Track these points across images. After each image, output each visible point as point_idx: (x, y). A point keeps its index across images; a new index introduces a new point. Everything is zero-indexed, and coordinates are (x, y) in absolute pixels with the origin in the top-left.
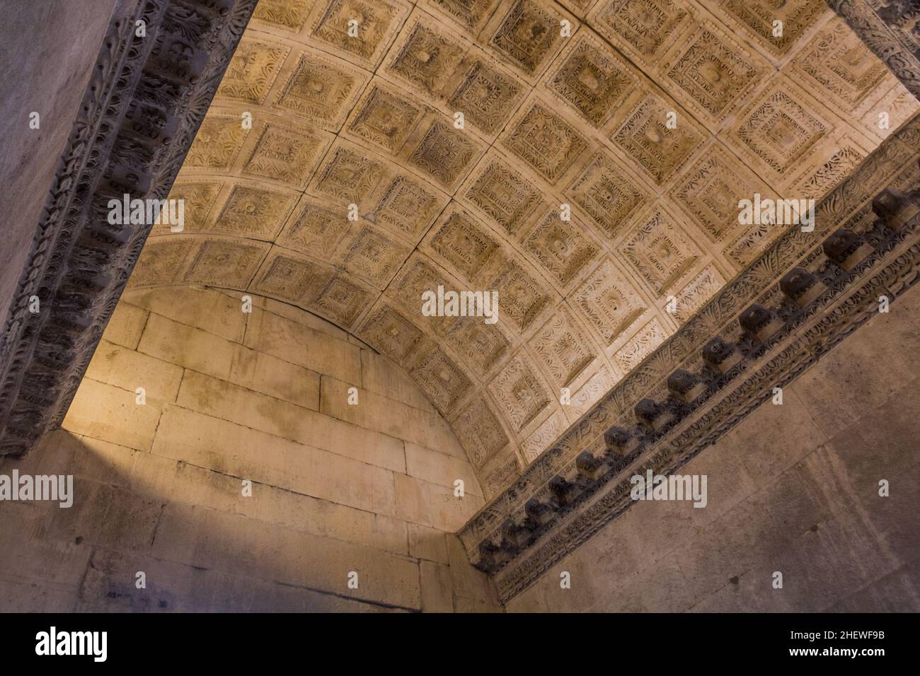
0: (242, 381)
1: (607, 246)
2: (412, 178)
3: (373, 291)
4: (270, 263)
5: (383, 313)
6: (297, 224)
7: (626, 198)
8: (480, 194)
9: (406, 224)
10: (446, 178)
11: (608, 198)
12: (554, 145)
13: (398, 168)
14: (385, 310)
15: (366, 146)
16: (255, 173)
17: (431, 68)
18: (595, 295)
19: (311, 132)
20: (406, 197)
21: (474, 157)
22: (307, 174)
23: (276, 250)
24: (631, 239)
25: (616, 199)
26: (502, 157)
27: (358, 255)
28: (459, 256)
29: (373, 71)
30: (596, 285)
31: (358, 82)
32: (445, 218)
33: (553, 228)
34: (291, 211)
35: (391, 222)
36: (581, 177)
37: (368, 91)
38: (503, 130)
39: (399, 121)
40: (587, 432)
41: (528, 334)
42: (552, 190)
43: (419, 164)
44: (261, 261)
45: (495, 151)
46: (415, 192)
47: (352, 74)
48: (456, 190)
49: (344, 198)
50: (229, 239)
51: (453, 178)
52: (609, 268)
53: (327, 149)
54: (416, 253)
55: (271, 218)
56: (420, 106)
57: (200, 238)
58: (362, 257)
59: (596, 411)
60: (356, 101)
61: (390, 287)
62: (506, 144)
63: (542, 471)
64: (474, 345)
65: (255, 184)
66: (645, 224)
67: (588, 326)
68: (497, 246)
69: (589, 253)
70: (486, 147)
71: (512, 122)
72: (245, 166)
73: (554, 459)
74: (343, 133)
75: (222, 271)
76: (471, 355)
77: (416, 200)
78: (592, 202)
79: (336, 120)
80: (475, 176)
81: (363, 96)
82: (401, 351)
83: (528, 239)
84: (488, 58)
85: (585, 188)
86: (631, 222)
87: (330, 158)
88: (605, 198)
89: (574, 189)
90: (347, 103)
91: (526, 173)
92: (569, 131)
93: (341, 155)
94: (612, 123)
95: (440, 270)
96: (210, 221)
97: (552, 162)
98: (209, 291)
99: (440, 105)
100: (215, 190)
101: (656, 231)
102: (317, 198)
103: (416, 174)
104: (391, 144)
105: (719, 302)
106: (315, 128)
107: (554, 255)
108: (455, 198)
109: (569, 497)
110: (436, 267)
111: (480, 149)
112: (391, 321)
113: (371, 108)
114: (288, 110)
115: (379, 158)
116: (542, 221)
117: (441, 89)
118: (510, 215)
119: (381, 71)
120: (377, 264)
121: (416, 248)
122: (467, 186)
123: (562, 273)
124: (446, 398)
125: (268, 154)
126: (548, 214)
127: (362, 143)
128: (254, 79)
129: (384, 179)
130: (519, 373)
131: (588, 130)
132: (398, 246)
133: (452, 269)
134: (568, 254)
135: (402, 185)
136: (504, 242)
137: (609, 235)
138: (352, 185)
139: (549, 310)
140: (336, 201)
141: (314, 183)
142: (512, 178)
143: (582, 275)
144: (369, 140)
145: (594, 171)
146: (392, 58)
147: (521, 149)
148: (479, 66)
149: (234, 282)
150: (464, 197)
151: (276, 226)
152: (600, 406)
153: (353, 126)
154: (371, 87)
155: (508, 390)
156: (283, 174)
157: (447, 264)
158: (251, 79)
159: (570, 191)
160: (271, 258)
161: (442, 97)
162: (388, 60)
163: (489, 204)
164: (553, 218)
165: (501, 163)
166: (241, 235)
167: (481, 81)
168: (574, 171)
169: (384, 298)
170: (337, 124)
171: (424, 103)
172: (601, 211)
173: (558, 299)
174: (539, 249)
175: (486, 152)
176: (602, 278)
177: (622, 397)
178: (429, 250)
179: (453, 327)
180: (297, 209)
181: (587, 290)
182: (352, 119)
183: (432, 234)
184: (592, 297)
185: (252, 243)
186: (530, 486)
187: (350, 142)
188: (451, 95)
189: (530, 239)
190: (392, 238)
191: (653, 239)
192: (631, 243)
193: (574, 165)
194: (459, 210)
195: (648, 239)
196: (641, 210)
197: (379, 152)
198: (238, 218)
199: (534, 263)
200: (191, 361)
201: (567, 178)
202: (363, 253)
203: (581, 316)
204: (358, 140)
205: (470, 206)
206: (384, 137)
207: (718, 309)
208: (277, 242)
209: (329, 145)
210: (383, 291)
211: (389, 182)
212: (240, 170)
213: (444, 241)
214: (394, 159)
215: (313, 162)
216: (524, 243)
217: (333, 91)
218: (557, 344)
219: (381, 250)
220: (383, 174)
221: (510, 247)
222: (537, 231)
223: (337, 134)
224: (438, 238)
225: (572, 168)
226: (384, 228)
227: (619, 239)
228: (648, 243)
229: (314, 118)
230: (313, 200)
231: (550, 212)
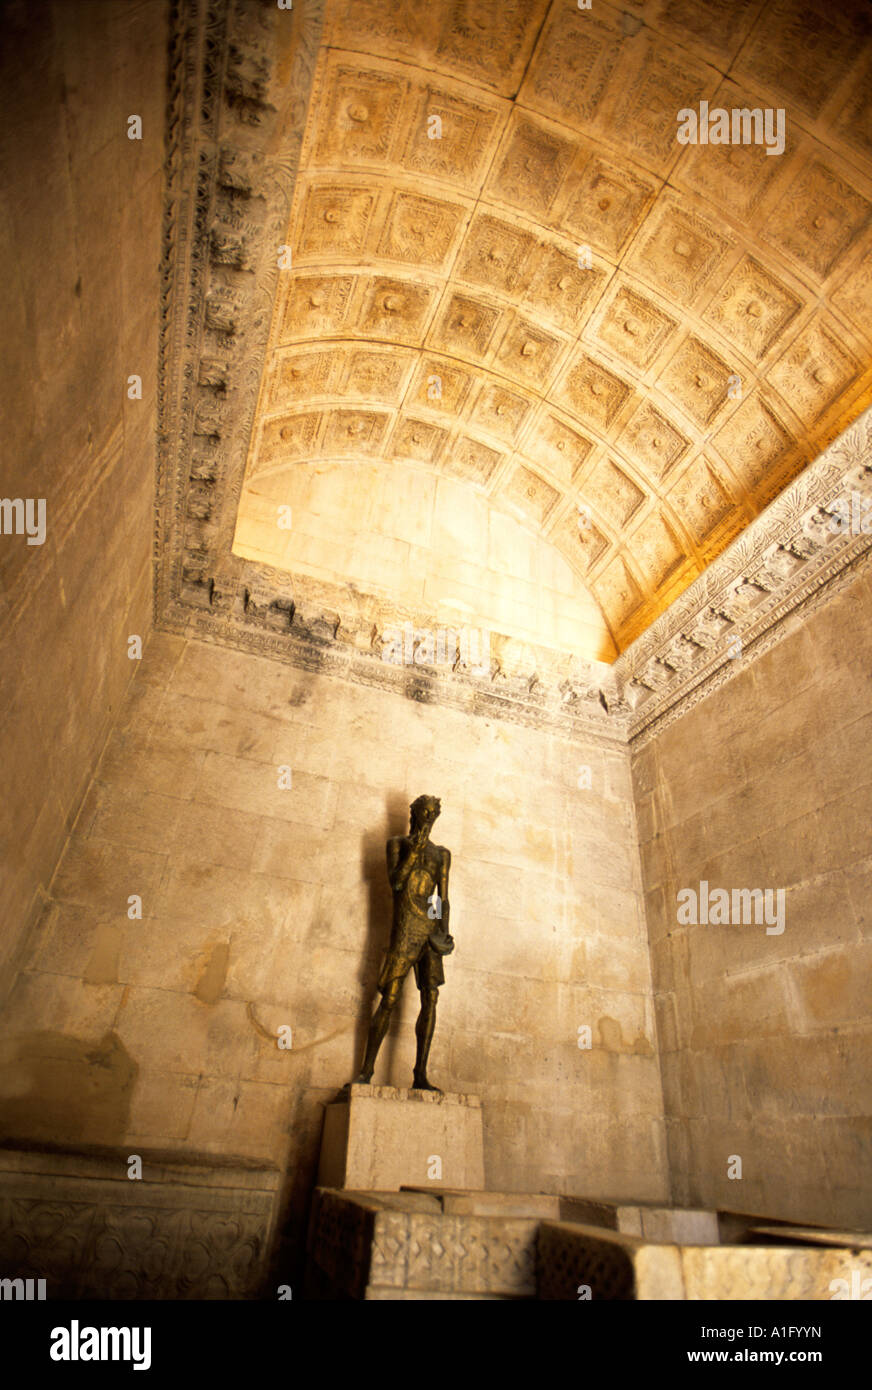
1: (310, 173)
2: (571, 119)
10: (526, 130)
11: (330, 215)
12: (406, 225)
13: (590, 133)
15: (631, 165)
17: (554, 271)
19: (697, 194)
20: (575, 76)
21: (495, 177)
26: (463, 193)
29: (618, 272)
31: (636, 257)
33: (375, 127)
36: (369, 217)
37: (626, 246)
38: (468, 224)
42: (395, 183)
43: (562, 143)
45: (472, 195)
47: (642, 267)
48: (512, 117)
51: (518, 134)
62: (461, 208)
70: (484, 197)
71: (461, 238)
79: (666, 204)
80: (489, 152)
83: (404, 95)
84: (501, 296)
89: (372, 198)
90: (650, 230)
91: (430, 186)
92: (401, 257)
94: (361, 288)
99: (543, 235)
103: (566, 129)
104: (600, 167)
107: (360, 88)
108: (509, 104)
111: (489, 191)
115: (615, 147)
117: (544, 254)
119: (611, 271)
122: (497, 131)
126: (390, 147)
127: (636, 170)
129: (610, 109)
131: (382, 269)
134: (344, 105)
135: (582, 98)
136: (432, 67)
137: (314, 187)
138: (653, 81)
140: (680, 57)
141: (709, 94)
142: (443, 165)
143: (322, 109)
144: (627, 174)
145: (355, 227)
146: (598, 285)
147: (443, 206)
148: (508, 284)
154: (623, 250)
159: (374, 194)
161: (543, 245)
167: (501, 263)
171: (562, 234)
175: (482, 189)
188: (533, 248)
189: (400, 95)
193: (381, 226)
194: (502, 85)
201: (384, 205)
205: (488, 99)
206: (607, 174)
211: (604, 105)
214: (595, 147)
222: (395, 116)
231: (388, 155)
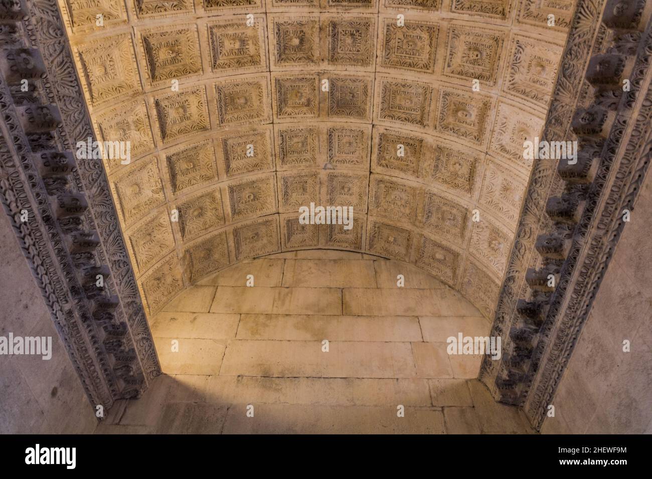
0: (282, 311)
1: (495, 93)
2: (338, 125)
3: (361, 216)
4: (284, 227)
5: (376, 229)
6: (286, 194)
7: (491, 48)
8: (390, 110)
9: (354, 159)
10: (361, 113)
11: (477, 56)
12: (419, 44)
13: (325, 124)
14: (377, 226)
15: (296, 121)
16: (236, 173)
17: (306, 46)
18: (508, 137)
19: (254, 130)
20: (344, 141)
21: (369, 88)
22: (270, 158)
23: (282, 217)
24: (508, 76)
25: (485, 54)
26: (387, 75)
27: (338, 196)
28: (402, 162)
29: (268, 70)
30: (504, 129)
31: (263, 83)
32: (376, 140)
33: (453, 105)
34: (276, 187)
35: (344, 163)
36: (448, 53)
37: (273, 85)
38: (377, 57)
39: (308, 93)
40: (524, 251)
41: (476, 194)
42: (434, 77)
43: (337, 114)
44: (278, 228)
45: (381, 75)
46: (348, 134)
47: (256, 80)
48: (371, 117)
49: (304, 162)
50: (249, 222)
51: (365, 110)
52: (505, 109)
53: (272, 135)
54: (372, 176)
55: (268, 197)
56: (312, 75)
57: (230, 229)
58: (342, 196)
59: (521, 230)
60: (270, 96)
61: (369, 208)
62: (385, 65)
63: (509, 301)
64: (447, 224)
65: (241, 180)
66: (512, 56)
67: (512, 165)
68: (421, 141)
69: (486, 107)
70: (372, 75)
71: (379, 47)
72: (227, 172)
73: (512, 286)
74: (276, 121)
75: (259, 244)
76: (448, 232)
77: (352, 140)
78: (469, 68)
79: (266, 115)
80: (378, 100)
81: (273, 90)
82: (403, 250)
83: (438, 123)
84: (335, 15)
85: (457, 60)
86: (501, 63)
87: (278, 141)
88: (475, 57)
89: (449, 66)
90: (265, 99)
91: (409, 76)
93: (286, 136)
95: (394, 179)
96: (228, 215)
97: (425, 57)
98: (256, 261)
99: (325, 66)
100: (218, 195)
101: (525, 57)
102: (287, 170)
103: (339, 121)
104: (312, 112)
105: (564, 76)
106: (255, 127)
107: (464, 125)
108: (374, 123)
109: (543, 316)
110: (390, 179)
111: (370, 79)
112: (386, 232)
113: (284, 95)
114: (231, 124)
115: (309, 124)
116: (440, 104)
117: (318, 55)
118: (419, 113)
119: (273, 68)
120: (353, 196)
121: (371, 173)
122: (377, 110)
123: (476, 135)
124: (450, 274)
125: (239, 158)
126: (441, 97)
127: (292, 120)
128: (197, 116)
129: (321, 136)
130: (485, 229)
131: (433, 17)
132: (358, 177)
133: (402, 175)
134: (473, 118)
135: (337, 134)
136: (424, 135)
137: (492, 83)
138: (306, 151)
139: (480, 169)
140: (300, 166)
141: (279, 162)
142: (404, 86)
143: (488, 127)
144: (295, 116)
145: (457, 43)
146: (274, 54)
147: (397, 62)
148: (333, 24)
149: (270, 249)
150: (379, 119)
151: (273, 201)
152: (521, 224)
153: (280, 112)
154: (273, 81)
155: (486, 247)
156: (256, 165)
157: (397, 173)
158: (195, 117)
159: (447, 70)
160: (283, 224)
161: (323, 60)
162: (272, 58)
163: (400, 114)
164: (447, 97)
165: (390, 80)
166: (255, 216)
167: (343, 33)
168: (441, 52)
169: (370, 218)
170: (268, 117)
171: (314, 72)
172: (478, 70)
173: (482, 156)
174: (451, 126)
175: (375, 79)
176: (505, 120)
177: (533, 206)
178: (377, 169)
179: (425, 216)
180: (279, 184)
181: (499, 137)
182: (275, 108)
183: (374, 157)
184: (506, 139)
185: (265, 219)
186: (507, 317)
187: (284, 124)
188: (327, 55)
189: (440, 122)
190: (351, 173)
191: (526, 65)
192: (511, 79)
193: (438, 49)
194: (382, 131)
195: (523, 67)
196: (504, 48)
197: (306, 121)
198: (247, 206)
199: (452, 138)
200: (245, 308)
201: (439, 61)
202: (341, 194)
203: (504, 160)
204: (288, 120)
205: (388, 123)
206: (305, 109)
207: (568, 83)
208: (280, 211)
209: (272, 133)
210: (367, 214)
211: (325, 137)
212: (225, 175)
213: (387, 157)
214: (319, 119)
215: (269, 148)
216: (437, 128)
217: (254, 97)
218: (501, 192)
219: (351, 185)
220: (319, 133)
221: (430, 136)
222: (441, 113)
223: (273, 123)
224: (380, 158)
225: (438, 51)
226: (343, 170)
227: (500, 81)
228: (525, 70)
229: (251, 121)
230: (285, 173)
231: (442, 94)
